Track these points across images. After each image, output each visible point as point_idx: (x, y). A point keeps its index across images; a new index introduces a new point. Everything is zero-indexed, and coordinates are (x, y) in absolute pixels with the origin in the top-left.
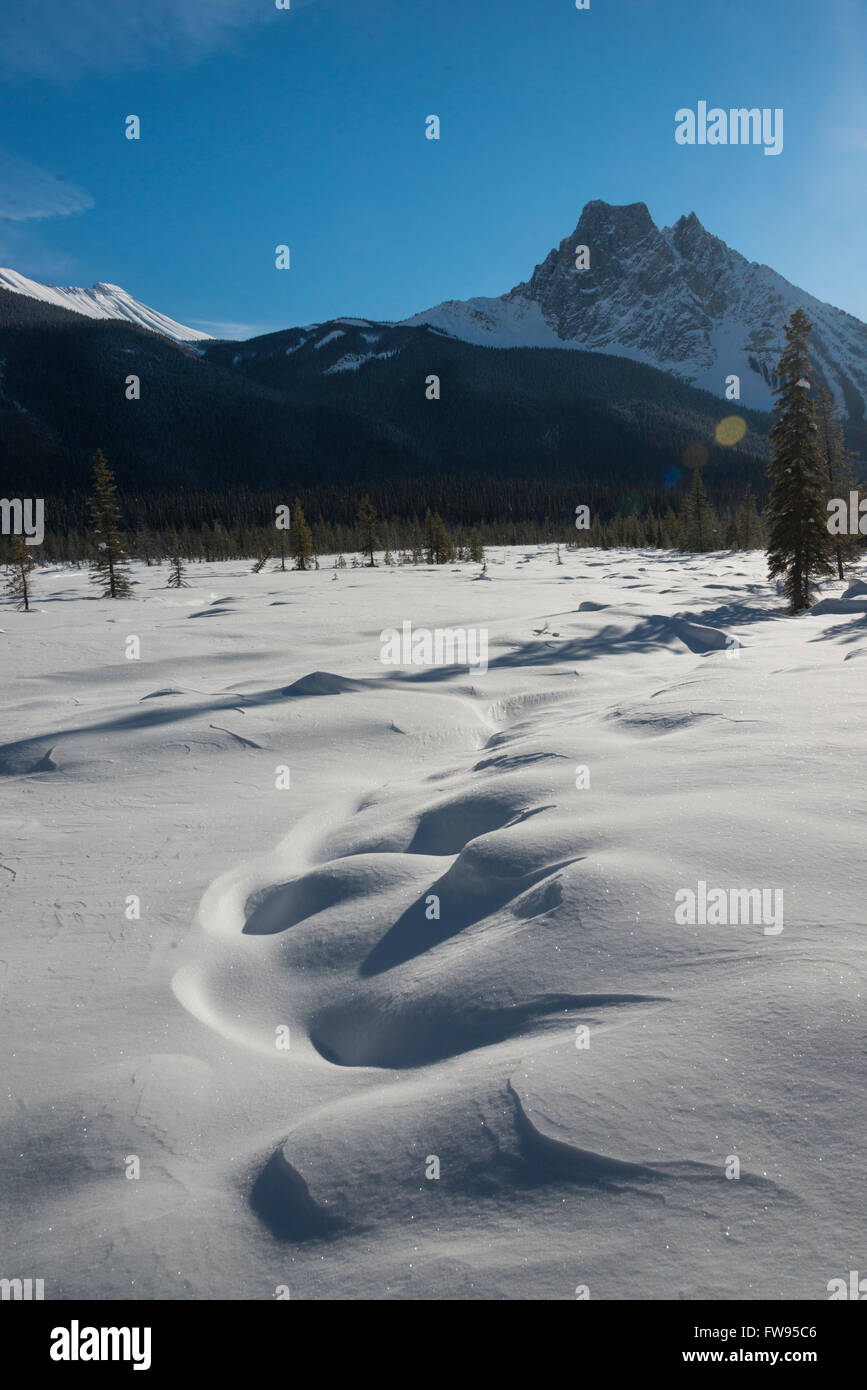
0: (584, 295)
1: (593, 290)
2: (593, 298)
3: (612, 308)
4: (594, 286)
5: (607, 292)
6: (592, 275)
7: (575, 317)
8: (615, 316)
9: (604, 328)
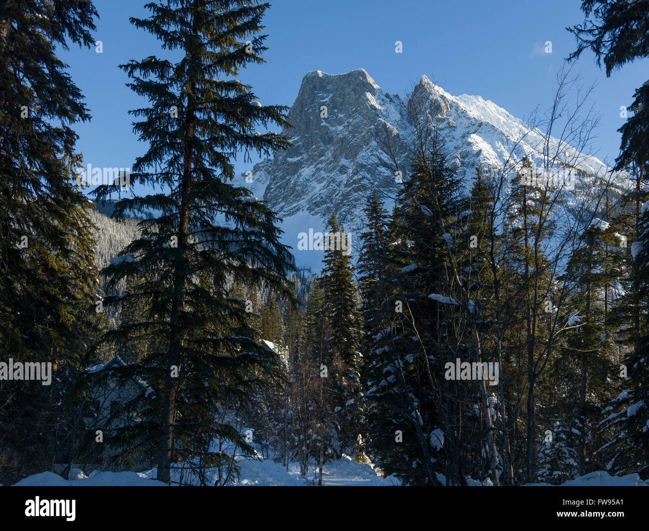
0: (289, 164)
1: (299, 158)
2: (298, 165)
3: (313, 175)
4: (301, 154)
5: (312, 160)
6: (300, 143)
7: (279, 187)
8: (314, 184)
9: (298, 196)
